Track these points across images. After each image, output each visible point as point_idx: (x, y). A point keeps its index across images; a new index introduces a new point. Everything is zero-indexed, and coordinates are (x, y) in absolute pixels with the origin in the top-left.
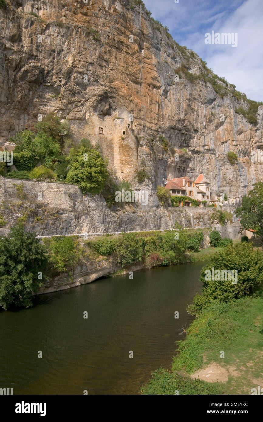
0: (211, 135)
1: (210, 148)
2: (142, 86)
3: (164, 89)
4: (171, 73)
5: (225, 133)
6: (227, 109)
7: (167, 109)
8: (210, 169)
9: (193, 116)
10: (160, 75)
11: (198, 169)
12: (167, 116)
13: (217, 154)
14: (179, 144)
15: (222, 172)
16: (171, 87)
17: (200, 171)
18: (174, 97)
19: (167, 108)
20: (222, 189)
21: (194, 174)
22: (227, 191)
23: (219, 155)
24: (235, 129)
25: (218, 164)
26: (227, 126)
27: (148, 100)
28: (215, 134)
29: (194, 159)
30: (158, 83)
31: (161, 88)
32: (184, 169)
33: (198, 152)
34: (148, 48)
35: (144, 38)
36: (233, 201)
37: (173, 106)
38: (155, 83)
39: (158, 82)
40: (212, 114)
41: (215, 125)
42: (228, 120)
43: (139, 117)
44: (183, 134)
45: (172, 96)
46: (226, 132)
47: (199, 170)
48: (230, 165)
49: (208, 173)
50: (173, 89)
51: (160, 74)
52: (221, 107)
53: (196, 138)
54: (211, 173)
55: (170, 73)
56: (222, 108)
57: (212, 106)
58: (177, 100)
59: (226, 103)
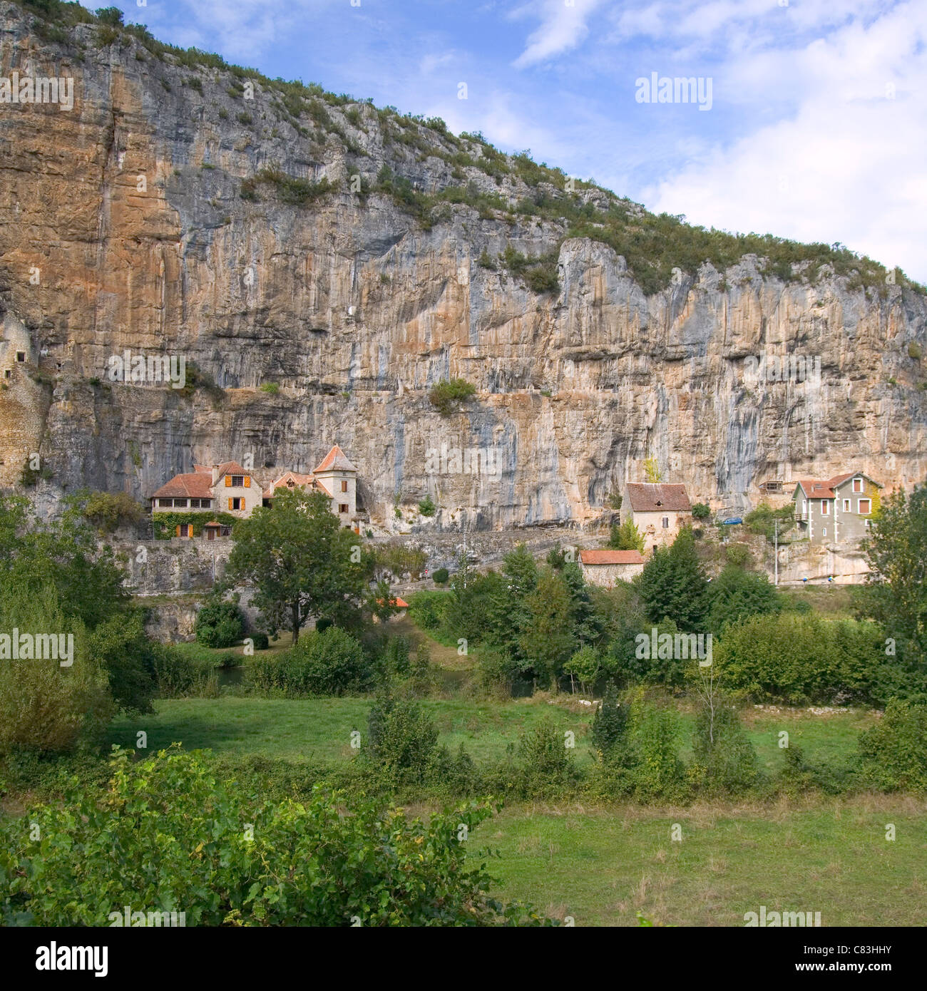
0: (383, 338)
1: (374, 374)
2: (110, 246)
3: (188, 240)
4: (224, 194)
5: (434, 328)
6: (445, 260)
7: (200, 289)
8: (368, 431)
9: (307, 294)
10: (178, 208)
11: (325, 434)
12: (199, 307)
13: (401, 390)
14: (260, 372)
15: (408, 438)
16: (221, 231)
17: (333, 437)
18: (229, 255)
19: (203, 287)
20: (413, 483)
21: (312, 447)
22: (433, 489)
23: (406, 390)
24: (476, 314)
25: (396, 415)
26: (447, 308)
27: (129, 278)
28: (400, 333)
29: (310, 407)
30: (170, 228)
31: (183, 238)
32: (277, 436)
33: (329, 389)
34: (138, 146)
35: (126, 122)
36: (453, 517)
37: (224, 279)
38: (160, 229)
39: (172, 224)
40: (384, 280)
41: (396, 308)
42: (450, 291)
43: (87, 325)
44: (266, 345)
45: (221, 252)
46: (440, 325)
47: (330, 434)
48: (439, 418)
49: (362, 441)
50: (226, 234)
51: (177, 203)
52: (426, 256)
53: (322, 352)
54: (372, 444)
55: (219, 194)
56: (428, 260)
57: (384, 258)
58: (237, 261)
59: (441, 242)
